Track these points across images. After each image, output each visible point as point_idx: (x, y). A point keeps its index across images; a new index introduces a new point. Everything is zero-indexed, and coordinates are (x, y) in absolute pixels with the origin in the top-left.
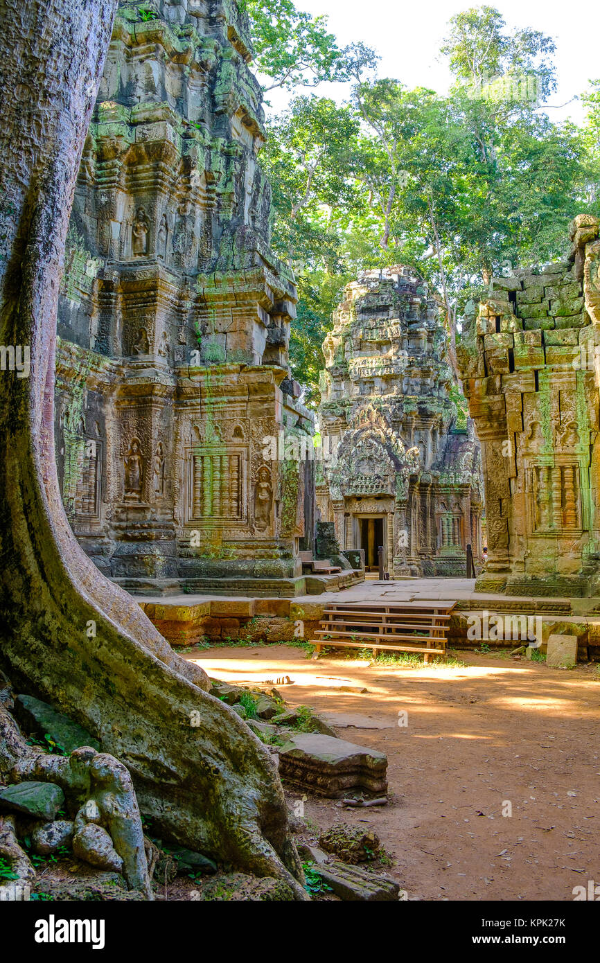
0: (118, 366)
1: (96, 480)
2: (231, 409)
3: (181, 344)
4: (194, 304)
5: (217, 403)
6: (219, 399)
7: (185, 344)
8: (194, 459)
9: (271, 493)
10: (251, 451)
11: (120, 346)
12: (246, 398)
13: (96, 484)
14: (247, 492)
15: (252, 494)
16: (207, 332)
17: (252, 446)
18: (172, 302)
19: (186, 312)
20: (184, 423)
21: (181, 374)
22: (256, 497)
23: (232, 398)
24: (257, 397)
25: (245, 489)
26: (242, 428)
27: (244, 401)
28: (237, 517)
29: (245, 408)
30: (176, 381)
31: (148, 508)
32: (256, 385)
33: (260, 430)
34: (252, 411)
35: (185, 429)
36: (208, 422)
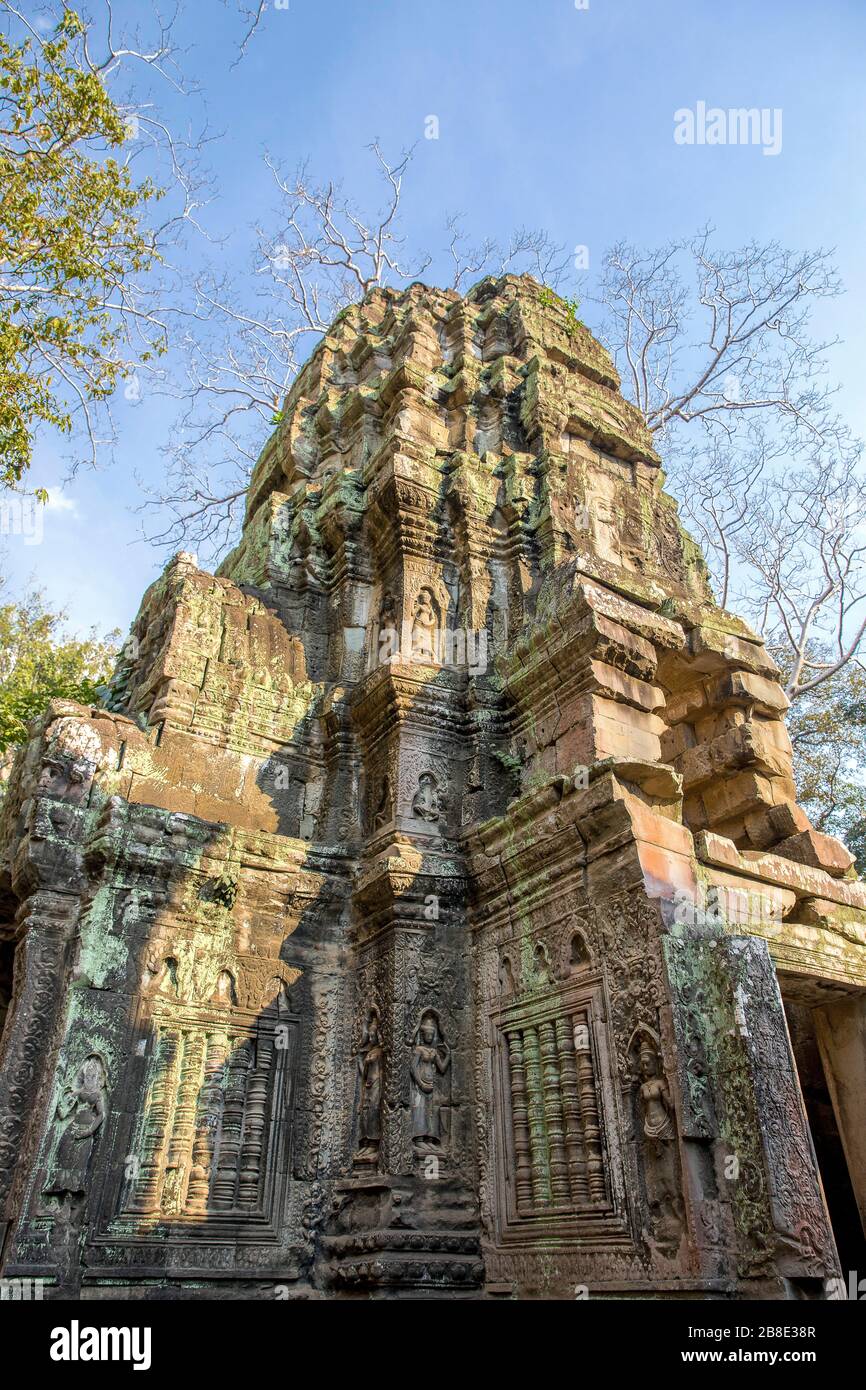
0: (334, 857)
1: (267, 1118)
2: (557, 895)
3: (473, 790)
4: (495, 713)
5: (534, 889)
6: (535, 880)
7: (480, 788)
8: (508, 1041)
9: (670, 1113)
10: (609, 992)
11: (359, 823)
12: (579, 858)
13: (265, 1129)
14: (616, 1122)
15: (626, 1125)
16: (527, 755)
17: (609, 979)
18: (443, 716)
19: (478, 730)
20: (487, 955)
21: (471, 848)
22: (637, 1135)
23: (555, 868)
24: (601, 847)
25: (610, 1110)
26: (585, 935)
27: (578, 866)
28: (603, 1205)
29: (580, 883)
30: (459, 865)
31: (383, 1190)
32: (590, 816)
33: (619, 929)
34: (597, 883)
35: (489, 971)
36: (524, 941)
